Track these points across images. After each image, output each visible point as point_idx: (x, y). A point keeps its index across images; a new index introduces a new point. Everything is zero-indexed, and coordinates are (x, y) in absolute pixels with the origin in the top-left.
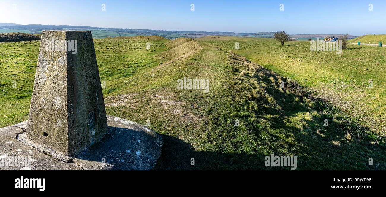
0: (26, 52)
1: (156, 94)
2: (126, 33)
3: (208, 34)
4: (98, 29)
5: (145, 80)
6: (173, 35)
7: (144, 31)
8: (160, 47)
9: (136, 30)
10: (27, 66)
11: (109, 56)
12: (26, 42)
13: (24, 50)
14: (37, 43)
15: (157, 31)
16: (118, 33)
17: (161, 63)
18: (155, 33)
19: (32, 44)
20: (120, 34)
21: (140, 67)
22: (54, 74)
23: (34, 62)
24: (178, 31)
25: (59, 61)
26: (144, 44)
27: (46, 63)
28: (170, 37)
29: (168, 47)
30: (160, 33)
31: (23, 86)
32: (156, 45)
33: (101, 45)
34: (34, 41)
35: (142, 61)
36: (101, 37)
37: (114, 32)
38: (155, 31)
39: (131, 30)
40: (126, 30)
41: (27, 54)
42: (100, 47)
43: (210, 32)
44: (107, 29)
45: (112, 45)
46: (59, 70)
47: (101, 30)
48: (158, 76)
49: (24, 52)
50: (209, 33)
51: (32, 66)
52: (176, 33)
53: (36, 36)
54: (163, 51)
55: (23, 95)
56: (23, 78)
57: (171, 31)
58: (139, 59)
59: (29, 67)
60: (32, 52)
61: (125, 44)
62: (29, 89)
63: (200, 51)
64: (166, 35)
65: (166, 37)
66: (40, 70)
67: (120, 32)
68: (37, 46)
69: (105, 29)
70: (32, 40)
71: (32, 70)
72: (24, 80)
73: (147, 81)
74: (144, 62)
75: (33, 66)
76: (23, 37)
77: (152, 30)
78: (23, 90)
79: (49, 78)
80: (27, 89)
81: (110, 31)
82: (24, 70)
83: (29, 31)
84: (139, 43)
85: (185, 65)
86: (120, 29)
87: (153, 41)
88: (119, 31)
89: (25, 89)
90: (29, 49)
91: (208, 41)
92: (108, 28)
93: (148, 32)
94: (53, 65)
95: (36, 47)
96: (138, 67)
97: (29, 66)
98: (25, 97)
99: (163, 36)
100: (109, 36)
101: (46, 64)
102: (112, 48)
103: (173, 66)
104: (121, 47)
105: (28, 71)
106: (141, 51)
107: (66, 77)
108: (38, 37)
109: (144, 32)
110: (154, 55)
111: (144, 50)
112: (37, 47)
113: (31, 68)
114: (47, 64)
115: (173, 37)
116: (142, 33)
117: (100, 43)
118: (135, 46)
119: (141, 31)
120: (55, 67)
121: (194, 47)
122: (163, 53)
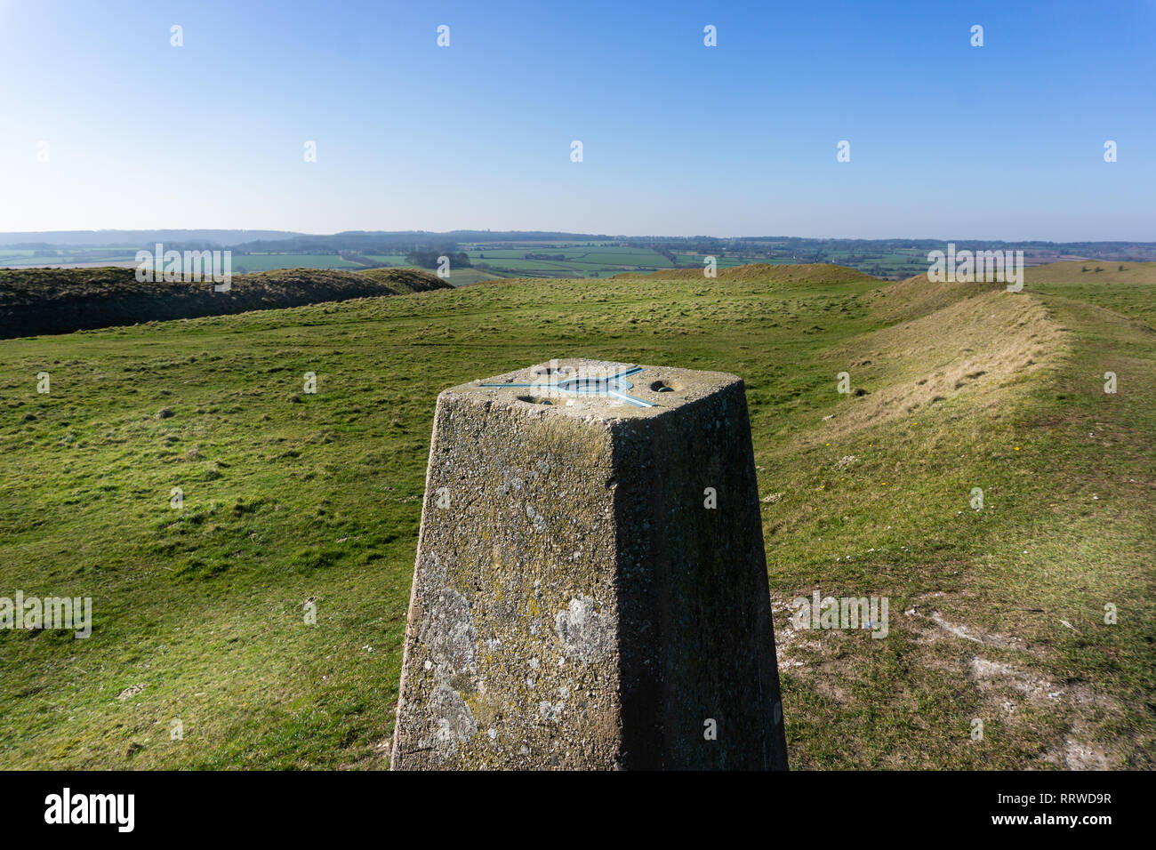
0: (331, 351)
1: (929, 608)
2: (695, 253)
3: (1063, 253)
4: (591, 243)
5: (816, 483)
6: (890, 261)
7: (767, 243)
8: (844, 314)
9: (737, 239)
10: (338, 410)
11: (639, 355)
12: (334, 305)
13: (327, 339)
14: (373, 308)
15: (824, 243)
16: (664, 254)
17: (859, 387)
18: (813, 251)
19: (353, 315)
20: (673, 259)
21: (767, 403)
22: (523, 708)
23: (365, 390)
24: (916, 241)
25: (558, 627)
26: (772, 299)
27: (466, 627)
28: (878, 265)
29: (880, 316)
30: (835, 249)
31: (328, 503)
32: (825, 303)
33: (605, 306)
34: (360, 301)
35: (772, 376)
36: (603, 270)
37: (652, 252)
38: (812, 243)
39: (716, 239)
40: (695, 243)
41: (336, 358)
42: (605, 317)
43: (1075, 245)
44: (622, 238)
45: (649, 306)
46: (564, 690)
47: (603, 243)
48: (876, 467)
49: (324, 351)
50: (1065, 249)
51: (357, 411)
52: (907, 251)
53: (366, 280)
54: (857, 331)
55: (330, 550)
56: (327, 467)
57: (883, 243)
58: (759, 368)
59: (345, 412)
60: (354, 349)
61: (700, 300)
62: (349, 518)
63: (1068, 348)
64: (861, 260)
65: (861, 266)
66: (428, 665)
67: (674, 252)
68: (370, 320)
69: (617, 238)
70: (352, 297)
71: (357, 426)
72: (329, 474)
73: (827, 489)
74: (782, 379)
75: (359, 407)
76: (319, 284)
77: (800, 239)
78: (328, 526)
79: (492, 733)
80: (343, 519)
81: (635, 245)
82: (327, 431)
83: (341, 258)
84: (754, 297)
85: (1016, 425)
86: (675, 239)
87: (811, 288)
88: (669, 247)
89: (335, 521)
90: (344, 337)
91: (1068, 288)
92: (629, 235)
93: (782, 249)
94: (519, 649)
95: (369, 325)
96: (759, 403)
97: (344, 409)
98: (339, 556)
99: (848, 261)
100: (631, 268)
101: (469, 633)
102: (649, 318)
103: (947, 422)
104: (682, 314)
105: (342, 435)
106: (762, 332)
107: (614, 749)
108: (374, 283)
109: (769, 248)
110: (821, 351)
111: (775, 326)
112: (374, 324)
113: (353, 420)
114: (474, 631)
115: (889, 266)
116: (759, 251)
117: (603, 299)
118: (740, 309)
119: (756, 243)
120: (534, 663)
121: (1021, 321)
122: (862, 342)
